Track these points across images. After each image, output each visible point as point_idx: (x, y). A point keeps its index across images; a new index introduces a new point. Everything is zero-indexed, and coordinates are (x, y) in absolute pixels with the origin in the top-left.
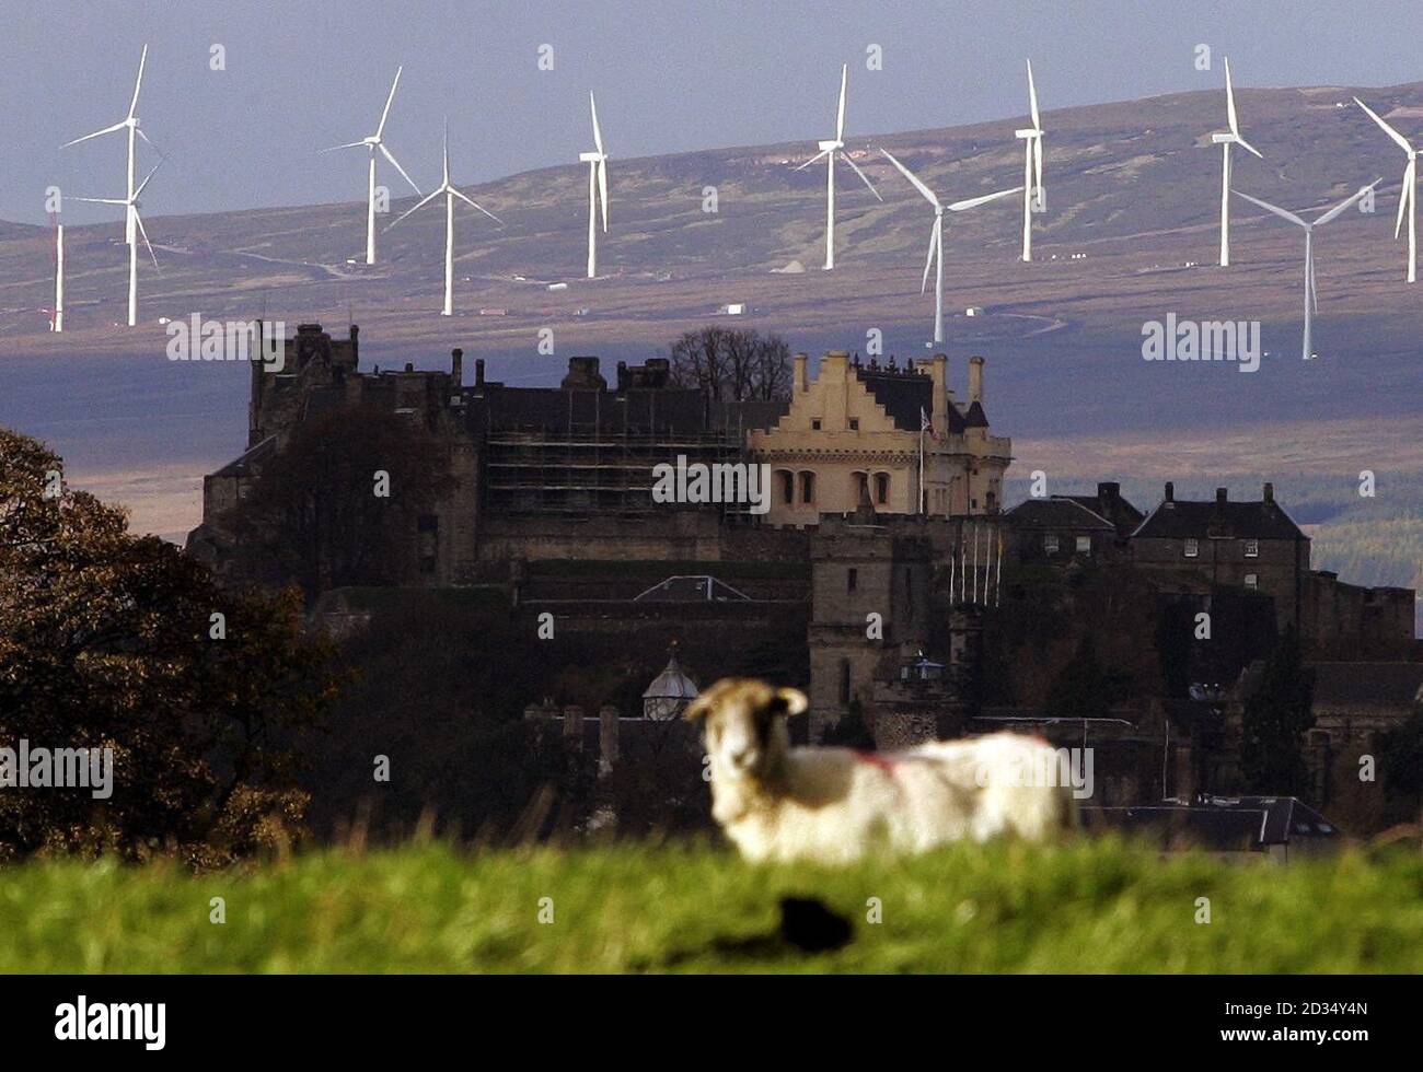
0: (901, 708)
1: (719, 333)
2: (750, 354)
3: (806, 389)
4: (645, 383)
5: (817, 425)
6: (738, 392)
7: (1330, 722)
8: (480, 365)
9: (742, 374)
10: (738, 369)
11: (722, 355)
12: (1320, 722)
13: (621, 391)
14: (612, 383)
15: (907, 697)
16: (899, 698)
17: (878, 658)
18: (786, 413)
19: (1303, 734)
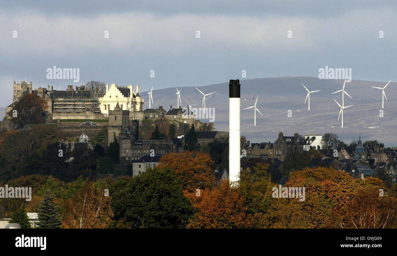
0: (124, 139)
1: (93, 82)
2: (99, 85)
3: (108, 91)
4: (81, 90)
5: (110, 97)
6: (97, 92)
7: (200, 142)
8: (52, 87)
9: (97, 89)
10: (97, 88)
11: (94, 86)
12: (199, 141)
13: (76, 91)
14: (75, 90)
15: (125, 137)
16: (124, 137)
17: (120, 132)
18: (105, 95)
19: (196, 144)
